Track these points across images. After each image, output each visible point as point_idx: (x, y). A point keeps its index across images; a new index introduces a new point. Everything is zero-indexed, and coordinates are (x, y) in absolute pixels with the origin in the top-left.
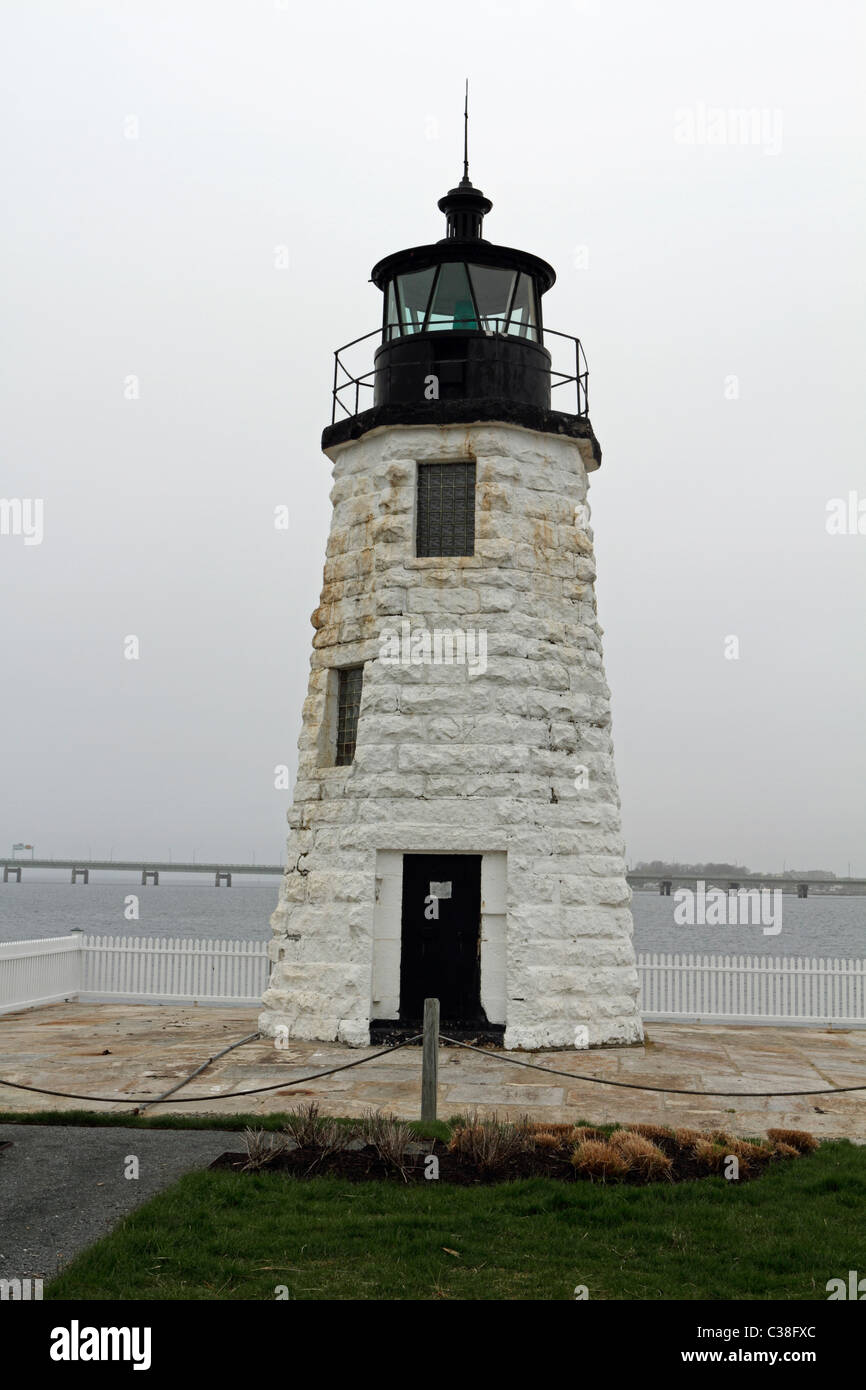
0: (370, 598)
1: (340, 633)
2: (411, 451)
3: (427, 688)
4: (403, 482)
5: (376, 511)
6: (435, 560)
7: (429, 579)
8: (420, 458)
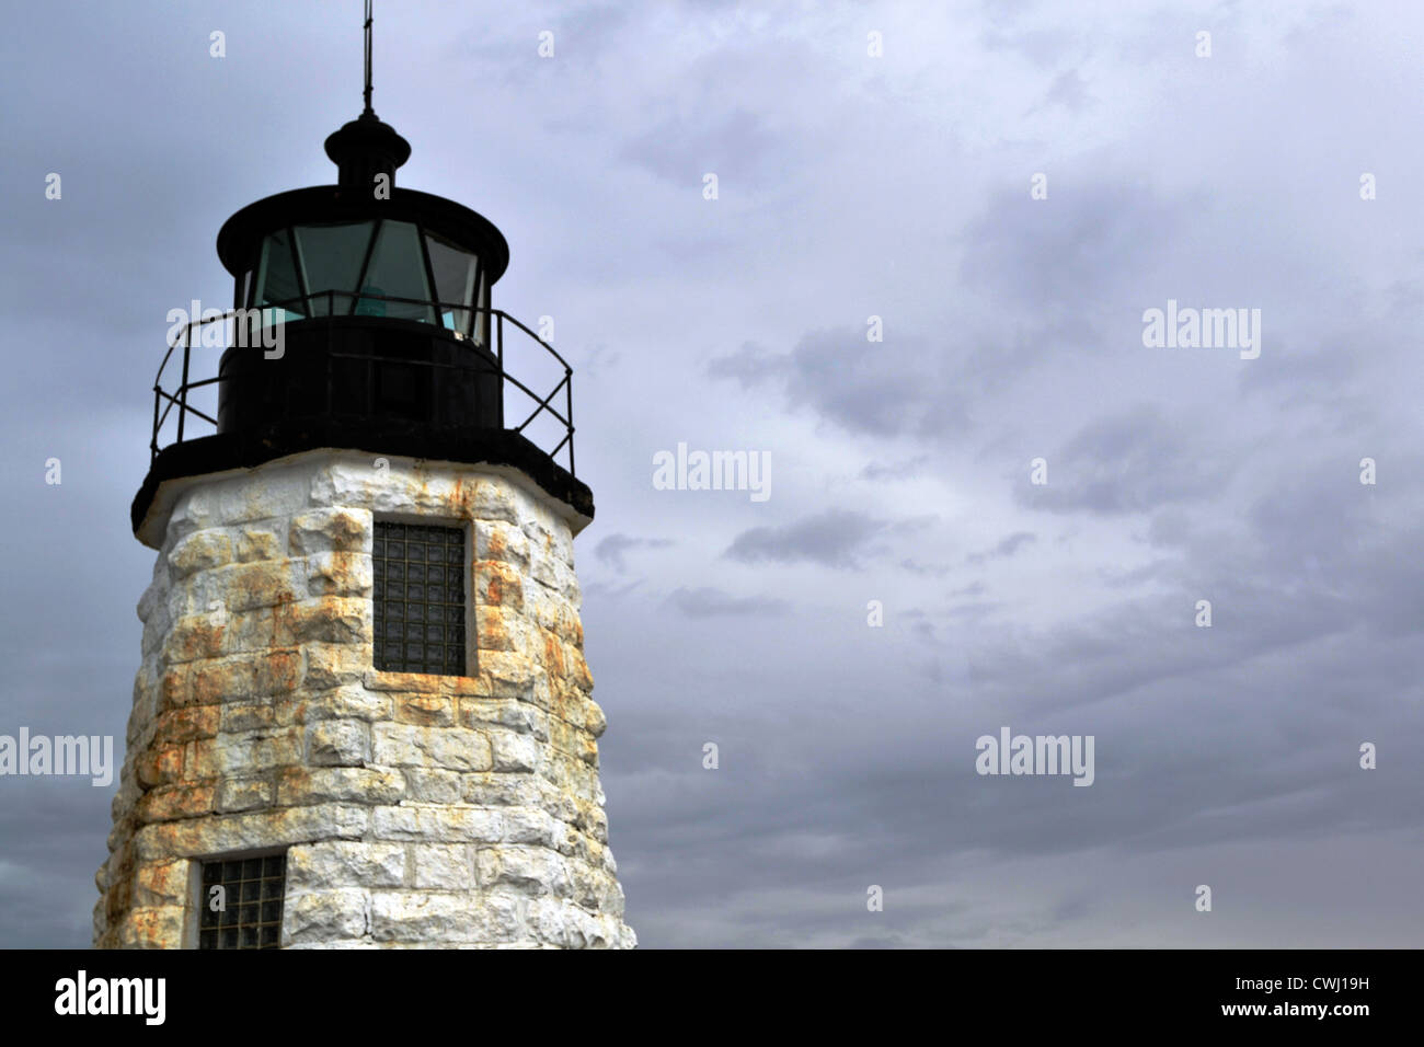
0: (292, 736)
1: (219, 797)
2: (370, 495)
3: (416, 898)
4: (355, 544)
5: (299, 590)
6: (417, 677)
7: (407, 709)
8: (381, 509)
